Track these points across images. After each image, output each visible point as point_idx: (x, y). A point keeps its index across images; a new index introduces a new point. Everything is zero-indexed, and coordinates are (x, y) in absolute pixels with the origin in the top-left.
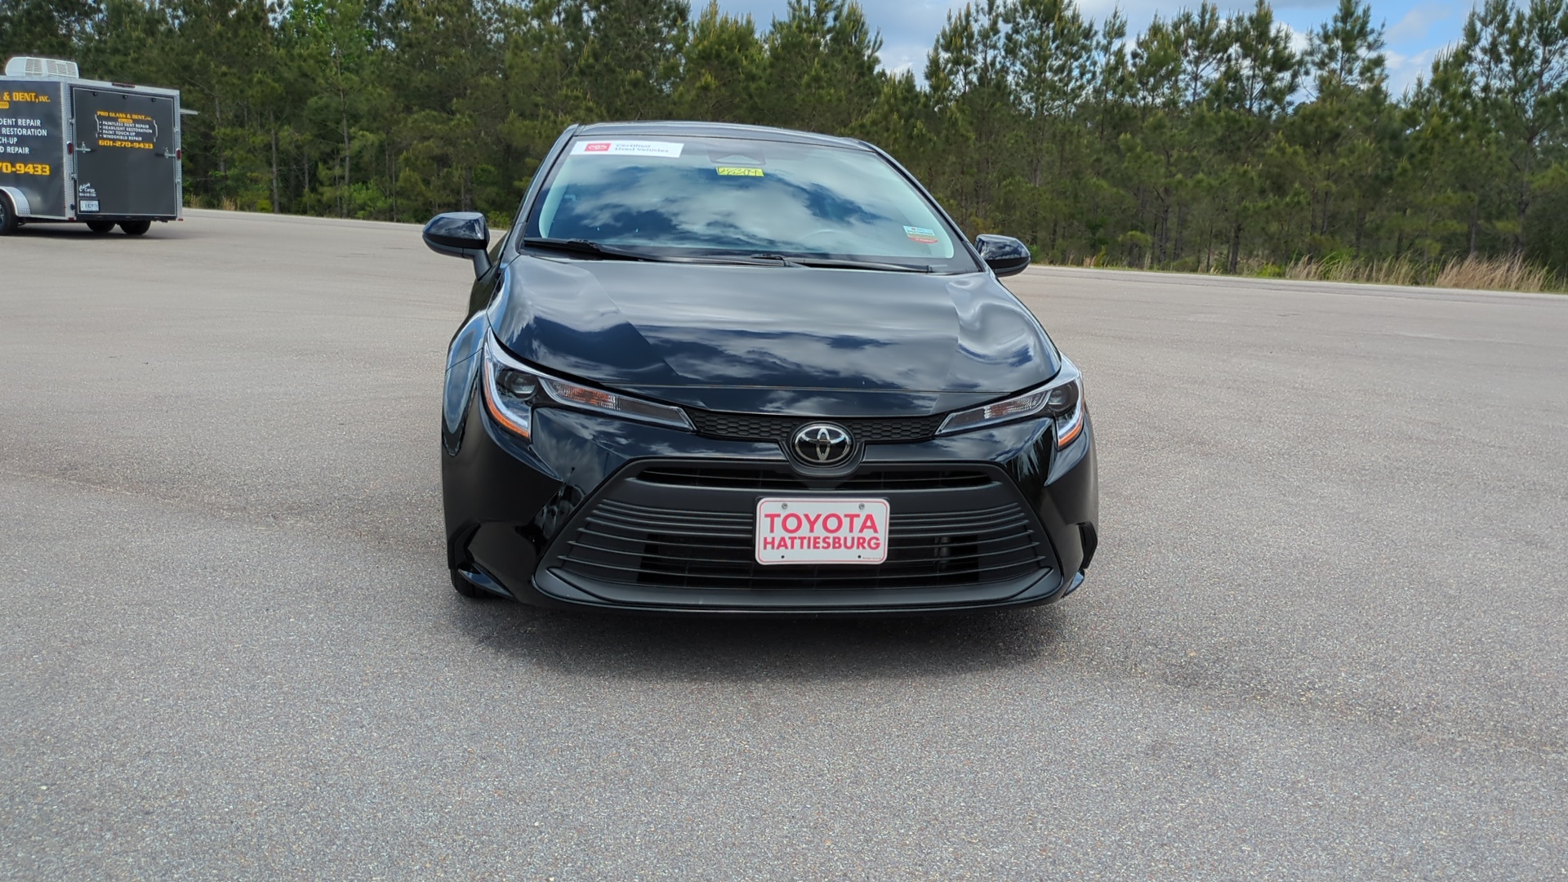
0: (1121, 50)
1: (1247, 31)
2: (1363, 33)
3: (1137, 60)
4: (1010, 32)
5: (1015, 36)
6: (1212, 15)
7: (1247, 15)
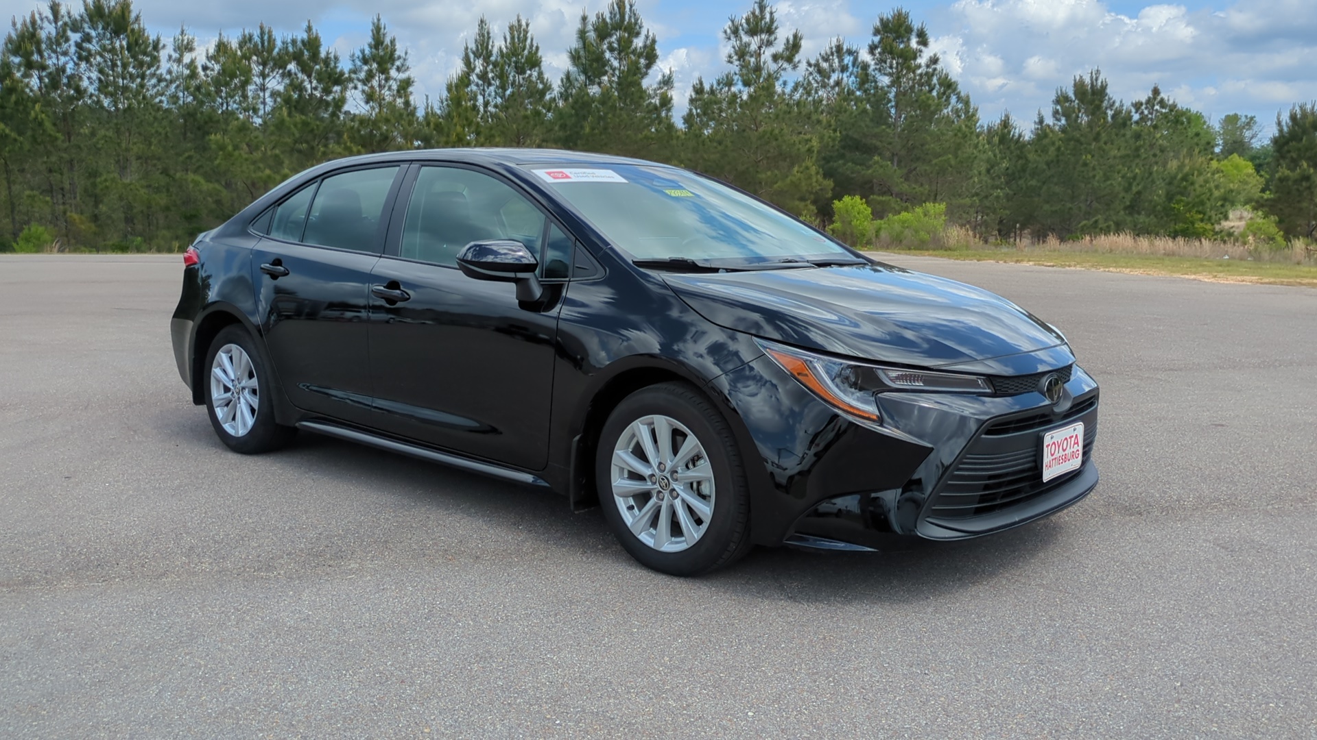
0: (193, 61)
1: (302, 53)
2: (391, 58)
3: (208, 72)
4: (79, 40)
5: (86, 45)
6: (270, 37)
7: (299, 38)
